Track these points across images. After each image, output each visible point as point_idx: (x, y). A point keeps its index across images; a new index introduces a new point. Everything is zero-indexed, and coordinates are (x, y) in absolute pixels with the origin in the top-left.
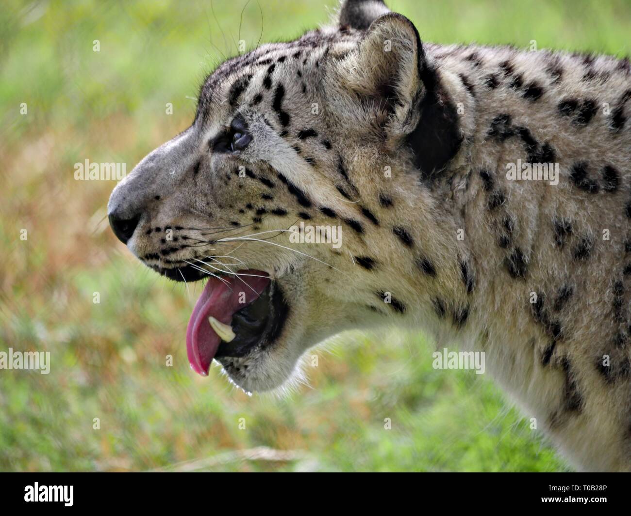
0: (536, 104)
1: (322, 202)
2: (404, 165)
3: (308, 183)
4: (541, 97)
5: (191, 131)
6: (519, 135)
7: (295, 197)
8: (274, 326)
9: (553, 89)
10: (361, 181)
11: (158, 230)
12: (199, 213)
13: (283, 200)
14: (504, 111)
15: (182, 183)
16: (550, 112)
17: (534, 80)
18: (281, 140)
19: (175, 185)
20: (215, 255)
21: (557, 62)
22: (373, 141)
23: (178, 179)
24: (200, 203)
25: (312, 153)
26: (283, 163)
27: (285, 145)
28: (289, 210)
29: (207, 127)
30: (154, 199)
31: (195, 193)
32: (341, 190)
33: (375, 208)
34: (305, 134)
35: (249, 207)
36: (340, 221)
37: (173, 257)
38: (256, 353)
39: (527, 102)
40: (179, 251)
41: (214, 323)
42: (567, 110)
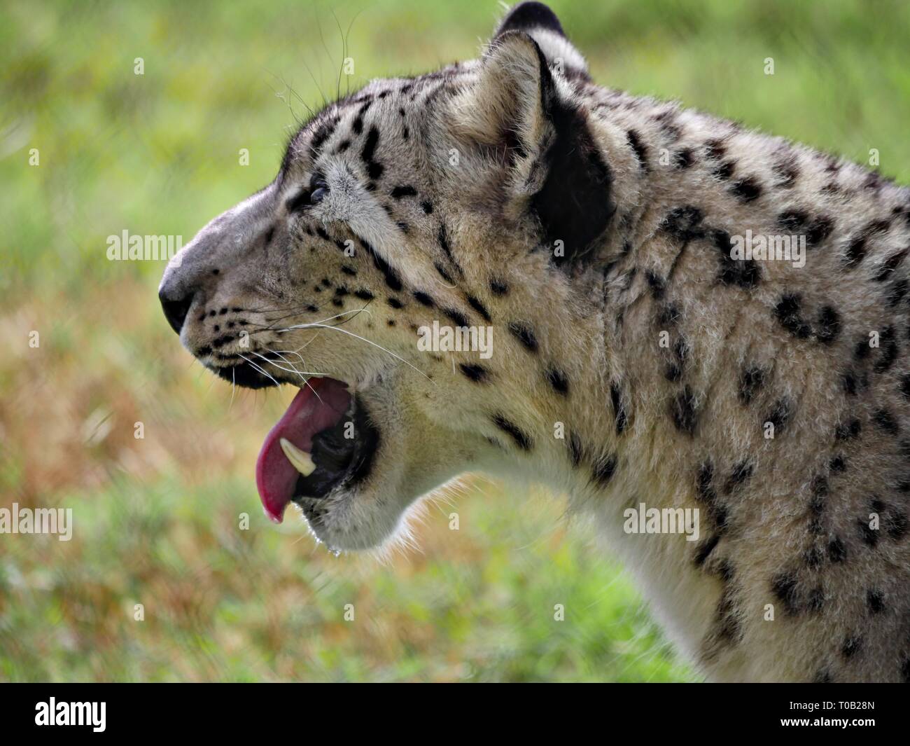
0: (747, 206)
1: (416, 285)
2: (527, 239)
3: (398, 255)
4: (757, 200)
5: (271, 190)
6: (713, 239)
7: (383, 275)
8: (361, 458)
9: (777, 192)
10: (467, 258)
11: (213, 313)
12: (266, 292)
13: (368, 280)
14: (694, 203)
15: (249, 253)
16: (764, 220)
17: (752, 175)
18: (367, 194)
19: (240, 255)
20: (282, 350)
21: (792, 162)
22: (488, 207)
23: (244, 249)
24: (270, 280)
25: (406, 217)
26: (366, 225)
27: (372, 201)
28: (375, 292)
29: (286, 186)
30: (211, 275)
31: (264, 266)
32: (439, 269)
33: (484, 296)
34: (401, 192)
35: (326, 283)
36: (437, 311)
37: (226, 349)
38: (338, 494)
39: (735, 200)
40: (234, 341)
41: (286, 447)
42: (790, 222)
